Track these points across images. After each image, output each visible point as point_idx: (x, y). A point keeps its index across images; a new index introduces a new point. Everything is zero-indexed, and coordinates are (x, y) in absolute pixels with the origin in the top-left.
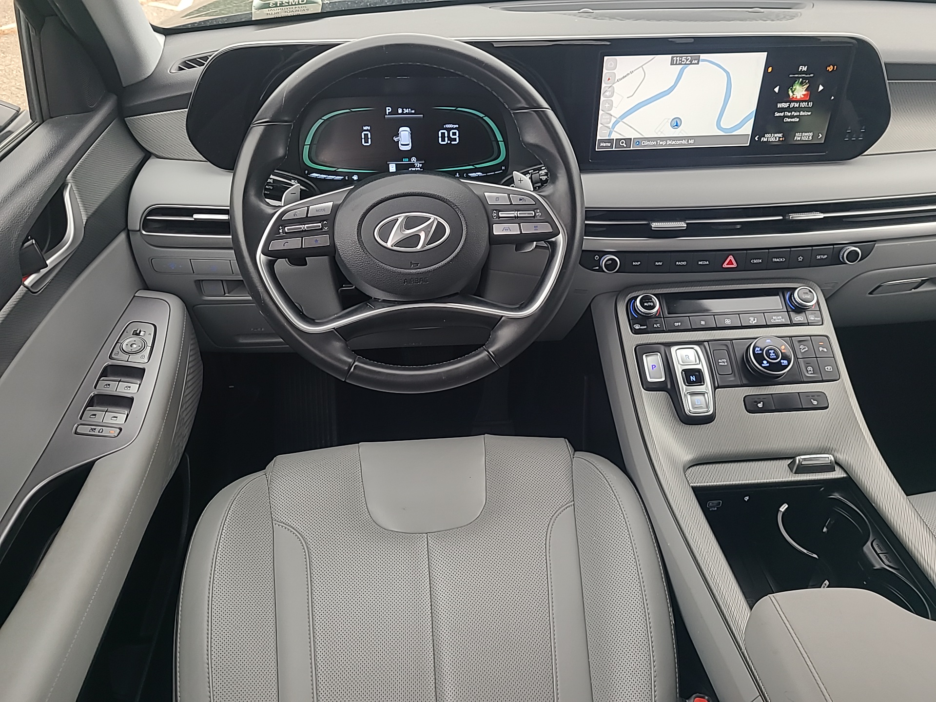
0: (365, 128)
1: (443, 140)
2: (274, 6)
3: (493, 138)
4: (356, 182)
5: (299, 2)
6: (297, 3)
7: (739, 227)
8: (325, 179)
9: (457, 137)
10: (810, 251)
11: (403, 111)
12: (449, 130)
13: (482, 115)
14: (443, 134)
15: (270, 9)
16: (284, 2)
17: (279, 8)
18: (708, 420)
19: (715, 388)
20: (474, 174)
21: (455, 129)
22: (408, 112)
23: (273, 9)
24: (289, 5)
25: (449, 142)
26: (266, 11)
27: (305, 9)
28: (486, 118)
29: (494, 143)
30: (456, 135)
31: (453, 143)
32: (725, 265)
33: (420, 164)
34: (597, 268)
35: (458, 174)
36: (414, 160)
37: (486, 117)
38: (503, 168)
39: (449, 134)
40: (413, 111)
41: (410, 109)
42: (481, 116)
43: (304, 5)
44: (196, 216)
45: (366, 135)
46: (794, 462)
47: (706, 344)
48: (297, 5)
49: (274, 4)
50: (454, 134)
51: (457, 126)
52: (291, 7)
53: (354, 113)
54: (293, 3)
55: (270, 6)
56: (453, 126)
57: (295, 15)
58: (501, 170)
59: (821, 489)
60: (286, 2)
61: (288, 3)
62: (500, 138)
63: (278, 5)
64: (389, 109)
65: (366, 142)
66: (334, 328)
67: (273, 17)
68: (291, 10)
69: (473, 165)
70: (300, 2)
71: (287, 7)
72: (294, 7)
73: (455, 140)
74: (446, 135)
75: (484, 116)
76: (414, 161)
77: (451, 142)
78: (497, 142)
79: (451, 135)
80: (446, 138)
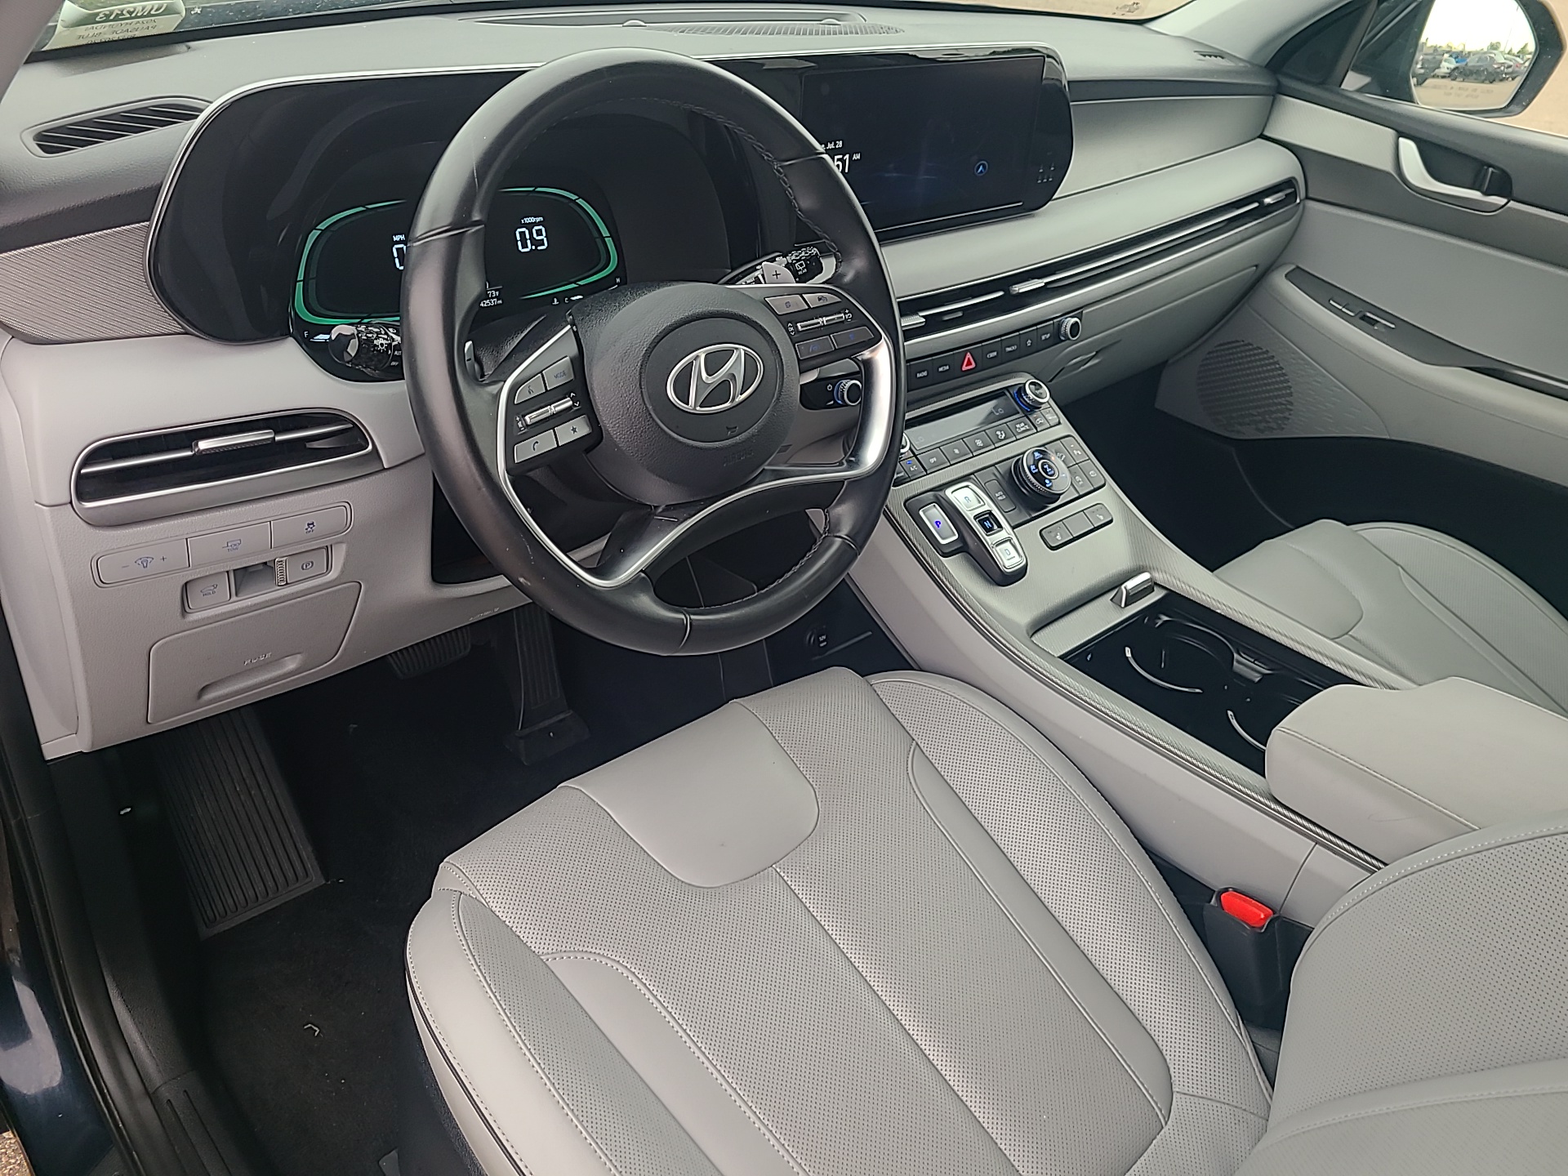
0: (396, 238)
1: (525, 246)
3: (596, 234)
5: (150, 9)
6: (146, 14)
7: (960, 314)
9: (544, 237)
10: (1018, 337)
12: (530, 226)
13: (574, 197)
14: (522, 234)
15: (95, 25)
16: (125, 12)
18: (1021, 573)
19: (1013, 528)
21: (539, 224)
25: (534, 247)
27: (151, 25)
28: (580, 201)
29: (599, 241)
30: (542, 235)
31: (539, 248)
32: (965, 368)
33: (496, 290)
34: (832, 402)
35: (555, 300)
37: (580, 199)
38: (618, 280)
39: (531, 234)
42: (574, 199)
44: (204, 445)
45: (400, 251)
46: (1120, 593)
47: (972, 476)
48: (144, 17)
50: (539, 232)
51: (541, 219)
53: (373, 212)
54: (140, 14)
56: (534, 219)
58: (616, 283)
59: (1146, 621)
60: (128, 12)
61: (133, 13)
62: (605, 233)
66: (642, 571)
69: (575, 283)
70: (153, 12)
71: (124, 21)
73: (542, 243)
74: (528, 237)
75: (577, 197)
77: (536, 248)
78: (603, 238)
79: (535, 235)
80: (529, 242)
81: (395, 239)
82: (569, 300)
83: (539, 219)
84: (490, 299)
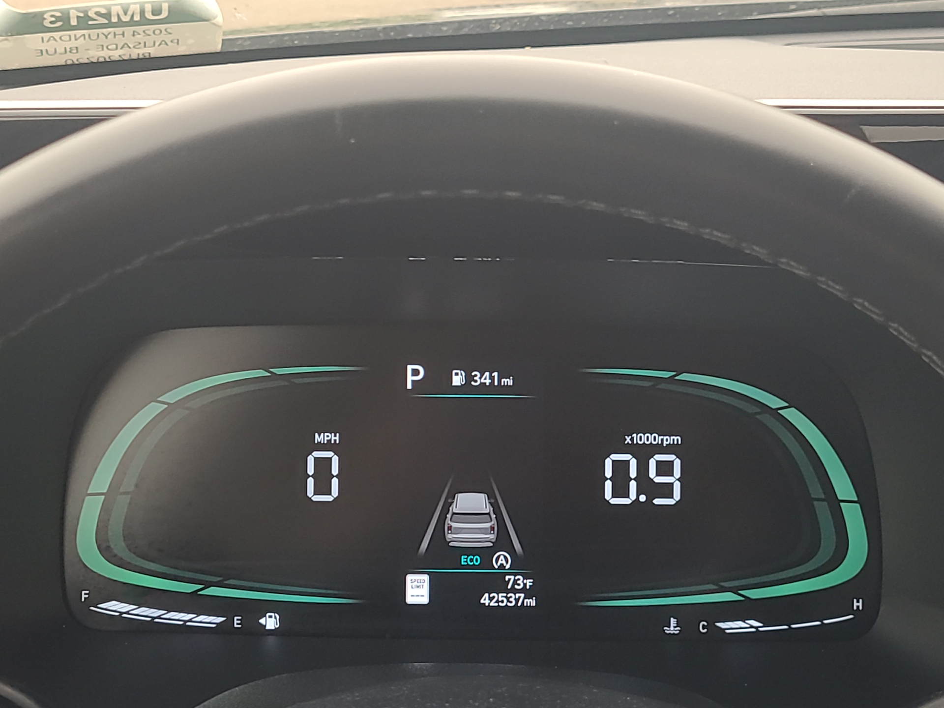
1: (621, 490)
2: (59, 24)
3: (816, 491)
4: (271, 640)
5: (142, 12)
6: (137, 18)
8: (152, 626)
9: (674, 479)
11: (469, 378)
12: (643, 453)
13: (774, 402)
14: (621, 468)
15: (46, 36)
16: (91, 14)
17: (79, 33)
20: (740, 624)
21: (670, 449)
22: (488, 382)
23: (57, 35)
24: (111, 25)
25: (643, 498)
26: (33, 41)
27: (168, 39)
28: (793, 416)
29: (822, 510)
30: (670, 474)
31: (658, 501)
33: (527, 576)
35: (673, 621)
36: (502, 561)
37: (793, 410)
38: (858, 604)
39: (643, 468)
40: (509, 382)
41: (495, 374)
43: (163, 27)
45: (323, 465)
48: (138, 24)
49: (58, 19)
50: (665, 468)
51: (677, 439)
52: (119, 30)
54: (126, 19)
55: (47, 24)
56: (659, 439)
57: (134, 57)
58: (852, 612)
60: (98, 14)
61: (108, 16)
62: (843, 487)
63: (74, 22)
64: (415, 372)
65: (323, 487)
67: (61, 62)
68: (120, 41)
69: (734, 590)
70: (149, 16)
71: (105, 31)
72: (129, 30)
73: (667, 491)
74: (633, 473)
75: (784, 404)
76: (502, 567)
77: (650, 499)
78: (835, 503)
79: (652, 473)
80: (633, 485)
81: (318, 438)
82: (711, 626)
83: (668, 440)
84: (507, 591)
